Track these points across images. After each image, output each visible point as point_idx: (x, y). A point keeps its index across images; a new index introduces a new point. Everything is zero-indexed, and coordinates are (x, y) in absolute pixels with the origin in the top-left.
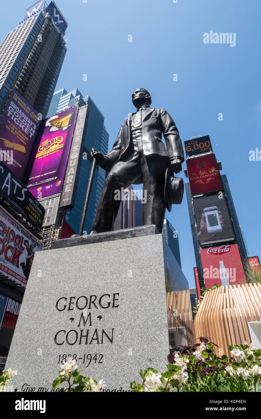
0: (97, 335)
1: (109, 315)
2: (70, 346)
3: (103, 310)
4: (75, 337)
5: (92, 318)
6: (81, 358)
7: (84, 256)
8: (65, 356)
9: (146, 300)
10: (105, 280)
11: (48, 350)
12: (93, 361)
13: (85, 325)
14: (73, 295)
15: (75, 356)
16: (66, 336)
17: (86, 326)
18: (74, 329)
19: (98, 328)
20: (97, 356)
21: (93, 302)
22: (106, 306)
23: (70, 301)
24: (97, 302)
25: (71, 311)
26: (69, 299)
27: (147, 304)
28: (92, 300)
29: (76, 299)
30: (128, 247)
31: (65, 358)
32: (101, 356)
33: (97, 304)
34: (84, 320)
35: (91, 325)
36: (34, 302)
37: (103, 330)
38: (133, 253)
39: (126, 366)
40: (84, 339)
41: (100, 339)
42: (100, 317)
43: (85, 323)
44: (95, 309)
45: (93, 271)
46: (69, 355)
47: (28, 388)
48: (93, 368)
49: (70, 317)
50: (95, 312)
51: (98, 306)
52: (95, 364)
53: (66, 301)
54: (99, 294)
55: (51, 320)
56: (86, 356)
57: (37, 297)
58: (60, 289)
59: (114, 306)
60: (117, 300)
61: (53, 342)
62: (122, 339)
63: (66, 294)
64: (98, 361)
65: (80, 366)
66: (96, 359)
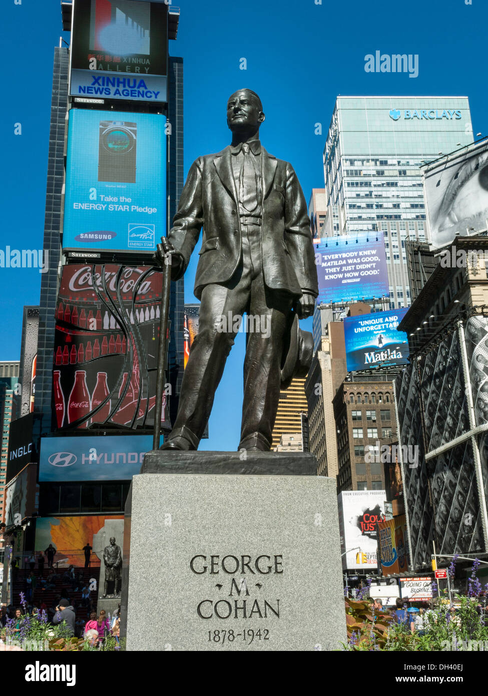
0: (258, 607)
1: (272, 582)
2: (223, 620)
3: (263, 576)
4: (228, 609)
5: (248, 585)
6: (240, 635)
7: (223, 496)
8: (217, 633)
9: (318, 567)
10: (261, 536)
11: (191, 626)
12: (257, 638)
13: (239, 595)
14: (214, 553)
15: (231, 632)
16: (213, 608)
17: (241, 595)
18: (224, 599)
19: (258, 599)
20: (261, 631)
21: (246, 565)
22: (265, 571)
23: (212, 561)
24: (252, 565)
25: (216, 575)
26: (209, 559)
27: (319, 571)
28: (246, 562)
29: (221, 559)
30: (289, 491)
31: (218, 635)
32: (266, 632)
33: (253, 567)
34: (236, 586)
35: (247, 594)
36: (152, 559)
37: (265, 602)
38: (297, 501)
39: (298, 642)
40: (240, 612)
41: (262, 612)
42: (258, 585)
43: (239, 592)
44: (251, 574)
45: (241, 520)
46: (223, 631)
48: (258, 645)
49: (215, 584)
50: (252, 579)
51: (255, 571)
52: (260, 641)
53: (205, 560)
54: (254, 554)
55: (186, 587)
56: (246, 632)
57: (155, 552)
58: (193, 543)
59: (277, 572)
60: (281, 563)
61: (196, 615)
62: (291, 612)
63: (204, 551)
64: (262, 638)
65: (241, 644)
66: (260, 635)
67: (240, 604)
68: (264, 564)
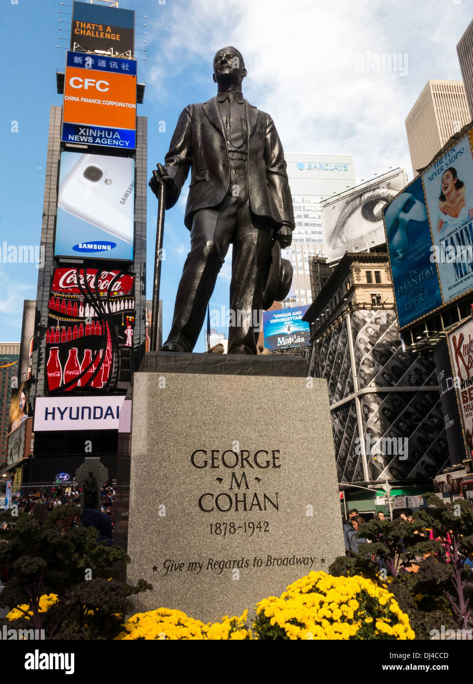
0: (258, 500)
1: (270, 476)
2: (224, 513)
3: (262, 470)
4: (229, 502)
5: (247, 479)
6: (241, 527)
7: (222, 393)
8: (218, 525)
9: (314, 462)
10: (259, 431)
11: (192, 519)
12: (257, 530)
13: (239, 488)
14: (214, 448)
15: (232, 525)
16: (214, 501)
17: (241, 489)
18: (225, 493)
19: (258, 492)
20: (261, 523)
21: (246, 459)
22: (264, 466)
23: (213, 456)
24: (251, 459)
25: (217, 469)
26: (209, 453)
27: (315, 466)
28: (245, 457)
29: (221, 453)
30: (285, 389)
31: (219, 528)
32: (266, 524)
33: (252, 462)
34: (236, 480)
35: (247, 487)
36: (154, 453)
37: (265, 495)
38: (292, 400)
39: (297, 533)
40: (241, 505)
41: (262, 505)
42: (258, 479)
43: (239, 486)
44: (250, 469)
45: (240, 417)
46: (224, 524)
47: (173, 564)
48: (258, 537)
49: (216, 477)
50: (251, 473)
51: (254, 465)
52: (260, 533)
53: (206, 454)
54: (253, 449)
55: (187, 480)
56: (247, 525)
57: (156, 447)
58: (193, 438)
59: (274, 466)
60: (278, 458)
61: (198, 508)
62: (290, 505)
63: (204, 446)
64: (263, 529)
65: (242, 536)
66: (260, 527)
67: (240, 498)
68: (262, 459)
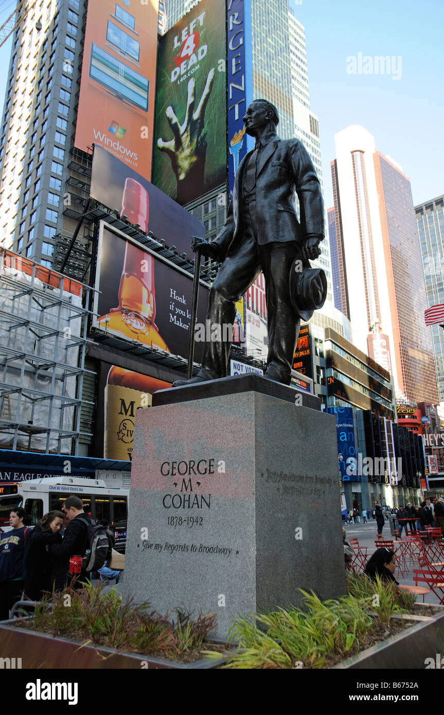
0: (197, 500)
1: (207, 481)
2: (176, 509)
3: (202, 476)
4: (180, 501)
5: (192, 483)
6: (186, 521)
7: (181, 416)
8: (173, 518)
9: (238, 468)
10: (202, 445)
11: (159, 513)
12: (195, 523)
13: (186, 490)
14: (174, 460)
15: (181, 519)
16: (172, 500)
17: (188, 491)
18: (178, 494)
19: (198, 494)
20: (198, 518)
21: (192, 468)
22: (203, 472)
23: (173, 466)
24: (195, 468)
25: (174, 476)
26: (171, 464)
27: (238, 471)
28: (191, 466)
29: (178, 464)
31: (173, 520)
32: (201, 519)
33: (196, 470)
34: (185, 485)
35: (191, 490)
37: (202, 496)
39: (221, 528)
40: (186, 504)
41: (200, 504)
42: (199, 483)
43: (186, 488)
44: (195, 475)
46: (176, 517)
47: (147, 544)
48: (195, 529)
49: (174, 482)
50: (196, 478)
51: (197, 472)
52: (197, 526)
53: (169, 465)
54: (197, 459)
55: (158, 485)
56: (189, 519)
57: (144, 461)
58: (163, 453)
59: (210, 472)
60: (213, 466)
61: (162, 505)
62: (217, 504)
63: (169, 459)
64: (199, 523)
65: (186, 527)
66: (197, 522)
